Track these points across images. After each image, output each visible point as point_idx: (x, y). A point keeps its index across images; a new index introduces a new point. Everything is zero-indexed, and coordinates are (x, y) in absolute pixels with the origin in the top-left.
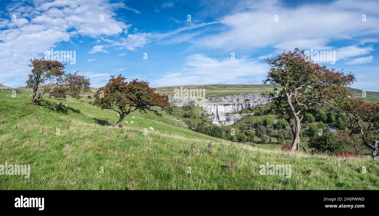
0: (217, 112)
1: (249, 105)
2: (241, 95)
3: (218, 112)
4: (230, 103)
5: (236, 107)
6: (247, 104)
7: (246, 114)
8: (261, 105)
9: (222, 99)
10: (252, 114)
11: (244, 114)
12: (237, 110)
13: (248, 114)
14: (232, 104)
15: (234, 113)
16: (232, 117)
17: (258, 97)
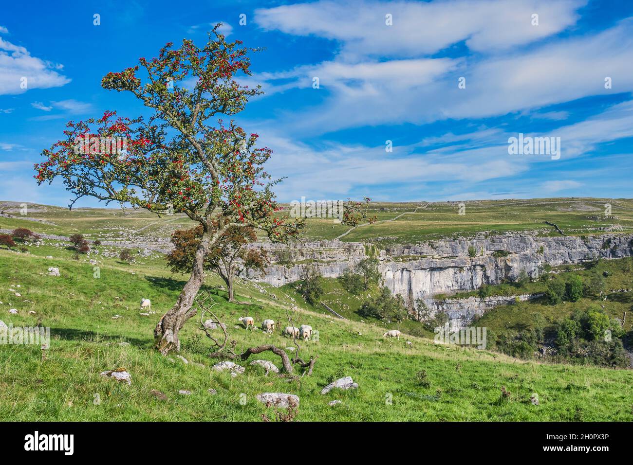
0: (410, 290)
1: (508, 268)
2: (483, 237)
3: (414, 291)
4: (449, 263)
5: (466, 275)
6: (501, 264)
7: (501, 298)
8: (547, 267)
9: (425, 251)
10: (523, 298)
11: (494, 300)
12: (468, 285)
13: (509, 299)
14: (453, 265)
15: (462, 296)
16: (455, 307)
17: (534, 244)
